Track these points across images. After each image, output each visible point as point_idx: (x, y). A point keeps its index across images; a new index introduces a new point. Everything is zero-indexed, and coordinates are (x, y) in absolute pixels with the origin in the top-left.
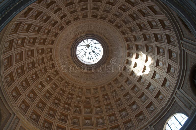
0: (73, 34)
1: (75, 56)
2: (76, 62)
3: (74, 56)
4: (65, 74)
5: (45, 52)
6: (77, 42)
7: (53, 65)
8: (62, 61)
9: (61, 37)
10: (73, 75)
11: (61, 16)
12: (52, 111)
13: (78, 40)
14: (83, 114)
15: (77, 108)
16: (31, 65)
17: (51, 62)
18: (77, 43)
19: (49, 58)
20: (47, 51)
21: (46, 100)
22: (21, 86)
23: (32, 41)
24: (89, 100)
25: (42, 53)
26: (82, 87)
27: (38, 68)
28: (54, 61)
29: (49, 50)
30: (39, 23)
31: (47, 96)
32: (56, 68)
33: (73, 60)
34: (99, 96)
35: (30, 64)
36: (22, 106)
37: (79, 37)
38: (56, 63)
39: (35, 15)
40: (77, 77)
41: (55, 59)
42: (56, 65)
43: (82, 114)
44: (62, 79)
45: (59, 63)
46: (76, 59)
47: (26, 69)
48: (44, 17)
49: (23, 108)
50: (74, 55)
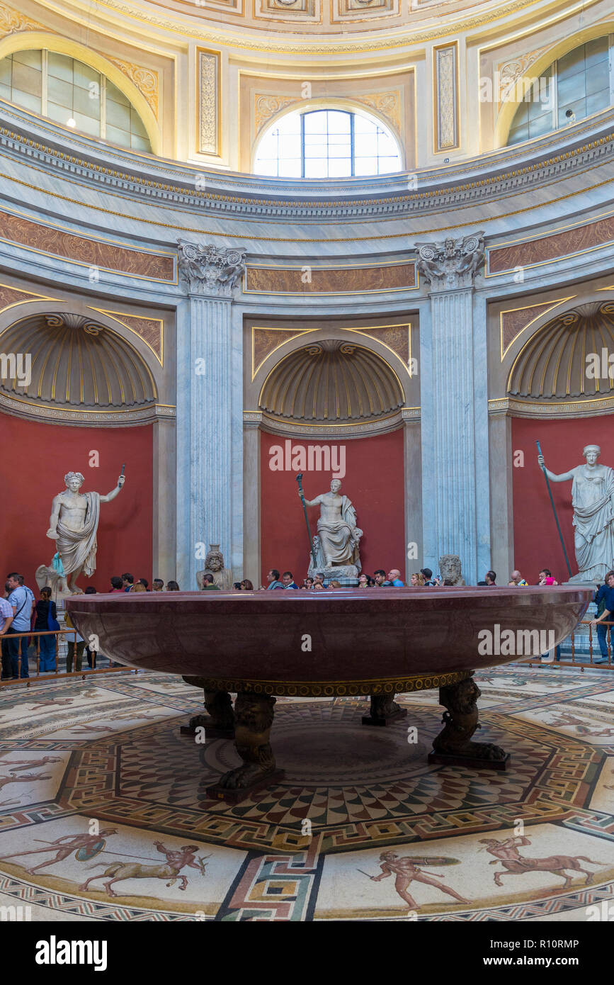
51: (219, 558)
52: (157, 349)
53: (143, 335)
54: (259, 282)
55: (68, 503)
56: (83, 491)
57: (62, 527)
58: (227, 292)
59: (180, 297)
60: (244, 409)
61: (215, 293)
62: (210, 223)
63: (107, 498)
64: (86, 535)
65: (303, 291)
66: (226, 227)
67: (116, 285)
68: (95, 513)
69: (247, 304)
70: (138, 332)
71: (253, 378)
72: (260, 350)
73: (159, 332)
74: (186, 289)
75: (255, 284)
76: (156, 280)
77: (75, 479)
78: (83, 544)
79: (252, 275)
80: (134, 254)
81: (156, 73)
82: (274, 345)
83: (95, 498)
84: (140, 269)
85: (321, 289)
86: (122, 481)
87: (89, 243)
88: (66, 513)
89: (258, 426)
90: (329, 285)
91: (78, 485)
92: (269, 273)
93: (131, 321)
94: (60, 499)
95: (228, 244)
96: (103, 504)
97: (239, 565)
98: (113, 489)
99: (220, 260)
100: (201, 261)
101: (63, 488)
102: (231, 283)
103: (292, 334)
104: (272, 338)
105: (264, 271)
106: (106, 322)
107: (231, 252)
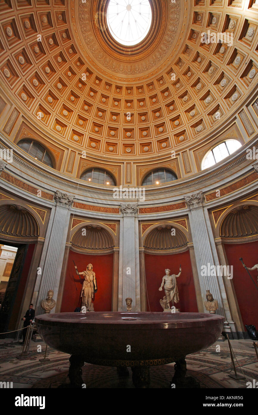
0: (90, 33)
1: (124, 49)
2: (133, 53)
3: (123, 51)
4: (139, 79)
5: (96, 88)
6: (105, 34)
7: (119, 88)
8: (121, 72)
9: (87, 55)
10: (147, 69)
11: (53, 42)
12: (161, 128)
13: (103, 31)
14: (196, 96)
15: (185, 97)
16: (101, 113)
17: (113, 87)
18: (107, 33)
19: (107, 87)
20: (96, 84)
21: (145, 123)
22: (110, 138)
23: (73, 97)
24: (191, 73)
25: (95, 92)
26: (169, 68)
27: (109, 109)
28: (114, 83)
29: (97, 82)
30: (52, 81)
31: (144, 120)
32: (124, 85)
33: (128, 55)
34: (198, 53)
35: (99, 113)
36: (127, 151)
37: (97, 25)
38: (117, 82)
39: (38, 83)
40: (154, 64)
41: (113, 80)
42: (120, 83)
43: (195, 98)
44: (141, 87)
45: (121, 78)
46: (129, 50)
47: (100, 122)
48: (46, 71)
49: (130, 151)
50: (122, 48)
51: (211, 295)
52: (186, 227)
53: (181, 225)
54: (210, 198)
55: (166, 279)
56: (170, 274)
57: (165, 287)
58: (201, 205)
59: (188, 211)
60: (214, 238)
61: (197, 206)
62: (192, 189)
63: (178, 276)
64: (172, 289)
65: (223, 195)
66: (196, 188)
67: (171, 214)
68: (175, 281)
69: (208, 206)
70: (180, 224)
71: (216, 227)
72: (216, 218)
73: (185, 222)
74: (189, 208)
75: (209, 199)
76: (182, 209)
77: (167, 271)
78: (172, 292)
79: (207, 197)
80: (175, 205)
81: (174, 163)
82: (220, 215)
83: (174, 276)
84: (177, 208)
85: (229, 192)
86: (180, 270)
87: (164, 207)
88: (166, 282)
89: (221, 243)
90: (231, 190)
91: (168, 273)
92: (212, 194)
93: (177, 222)
94: (164, 278)
95: (198, 192)
96: (176, 278)
97: (225, 298)
98: (179, 273)
99: (196, 197)
100: (192, 200)
101: (165, 274)
102: (201, 202)
103: (225, 209)
104: (219, 213)
105: (210, 194)
106: (171, 224)
107: (198, 194)
